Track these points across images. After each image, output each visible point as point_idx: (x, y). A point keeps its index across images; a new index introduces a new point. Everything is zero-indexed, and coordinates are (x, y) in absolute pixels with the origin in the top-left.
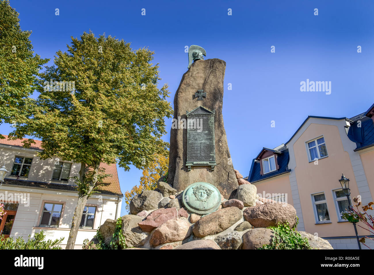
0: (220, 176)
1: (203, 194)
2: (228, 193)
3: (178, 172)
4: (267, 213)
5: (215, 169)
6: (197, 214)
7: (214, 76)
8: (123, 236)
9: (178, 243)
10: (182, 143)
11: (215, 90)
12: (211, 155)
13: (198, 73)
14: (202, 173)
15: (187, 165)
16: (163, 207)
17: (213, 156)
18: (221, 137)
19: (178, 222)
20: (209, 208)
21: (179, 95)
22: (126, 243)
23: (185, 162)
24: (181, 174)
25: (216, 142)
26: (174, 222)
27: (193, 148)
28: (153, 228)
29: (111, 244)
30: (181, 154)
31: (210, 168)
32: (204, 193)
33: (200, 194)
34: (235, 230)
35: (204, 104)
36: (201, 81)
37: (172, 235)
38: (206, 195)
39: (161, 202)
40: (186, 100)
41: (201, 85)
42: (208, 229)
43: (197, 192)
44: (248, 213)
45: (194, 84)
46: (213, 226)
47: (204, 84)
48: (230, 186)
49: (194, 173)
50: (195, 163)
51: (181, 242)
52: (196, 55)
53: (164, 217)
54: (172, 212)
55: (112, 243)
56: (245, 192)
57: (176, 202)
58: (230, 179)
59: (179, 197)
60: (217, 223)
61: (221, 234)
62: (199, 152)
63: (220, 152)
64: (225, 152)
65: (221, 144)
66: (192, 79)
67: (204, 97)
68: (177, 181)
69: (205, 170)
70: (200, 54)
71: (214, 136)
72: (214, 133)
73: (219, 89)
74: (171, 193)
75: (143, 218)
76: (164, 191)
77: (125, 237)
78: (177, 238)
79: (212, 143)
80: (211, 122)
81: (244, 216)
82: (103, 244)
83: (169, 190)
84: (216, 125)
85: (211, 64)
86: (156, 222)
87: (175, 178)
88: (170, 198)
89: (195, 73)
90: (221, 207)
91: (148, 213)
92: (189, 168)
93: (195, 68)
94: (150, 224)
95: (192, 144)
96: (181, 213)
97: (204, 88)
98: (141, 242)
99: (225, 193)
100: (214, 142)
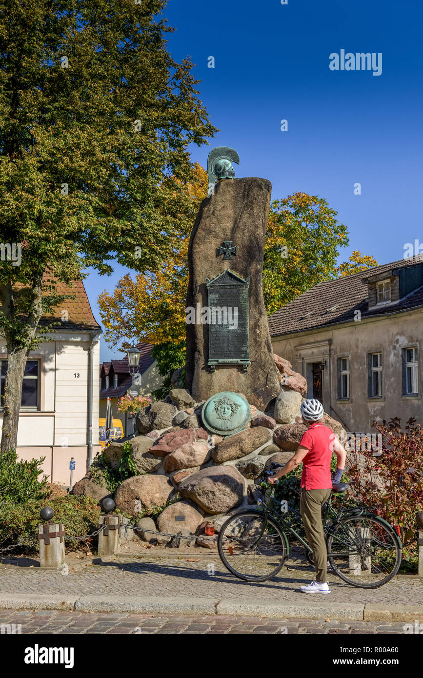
0: (255, 379)
1: (226, 410)
2: (265, 403)
3: (198, 374)
4: (296, 436)
5: (249, 370)
6: (219, 435)
7: (250, 214)
8: (133, 462)
9: (195, 468)
10: (202, 330)
11: (251, 240)
12: (243, 349)
13: (224, 207)
14: (231, 375)
15: (209, 363)
16: (178, 425)
17: (246, 351)
18: (259, 320)
19: (194, 447)
20: (233, 428)
21: (195, 249)
22: (138, 469)
23: (207, 361)
24: (203, 377)
25: (251, 329)
26: (190, 446)
27: (217, 338)
28: (166, 453)
29: (120, 470)
30: (201, 347)
31: (241, 368)
32: (228, 409)
33: (223, 410)
34: (259, 454)
35: (234, 267)
36: (229, 225)
37: (188, 461)
38: (231, 412)
39: (175, 417)
40: (206, 258)
41: (229, 232)
42: (227, 455)
43: (219, 408)
44: (277, 434)
45: (218, 230)
46: (233, 451)
47: (234, 230)
48: (268, 392)
49: (220, 376)
50: (220, 360)
51: (199, 468)
52: (221, 171)
53: (179, 440)
54: (188, 434)
55: (122, 469)
56: (283, 405)
57: (194, 420)
58: (268, 383)
59: (198, 411)
60: (238, 447)
61: (244, 459)
62: (226, 345)
63: (257, 343)
64: (263, 344)
65: (258, 332)
66: (215, 220)
67: (234, 254)
68: (197, 386)
69: (234, 371)
70: (227, 168)
71: (248, 321)
72: (248, 315)
73: (256, 239)
74: (188, 406)
75: (154, 440)
76: (178, 403)
77: (136, 463)
78: (193, 463)
79: (245, 332)
80: (243, 298)
81: (273, 437)
82: (111, 470)
83: (185, 402)
84: (252, 300)
85: (245, 190)
86: (169, 446)
87: (194, 383)
88: (186, 411)
89: (219, 207)
90: (249, 425)
91: (159, 433)
92: (213, 369)
93: (219, 198)
94: (163, 449)
95: (215, 333)
96: (199, 434)
97: (233, 238)
98: (154, 468)
99: (261, 403)
100: (248, 329)
